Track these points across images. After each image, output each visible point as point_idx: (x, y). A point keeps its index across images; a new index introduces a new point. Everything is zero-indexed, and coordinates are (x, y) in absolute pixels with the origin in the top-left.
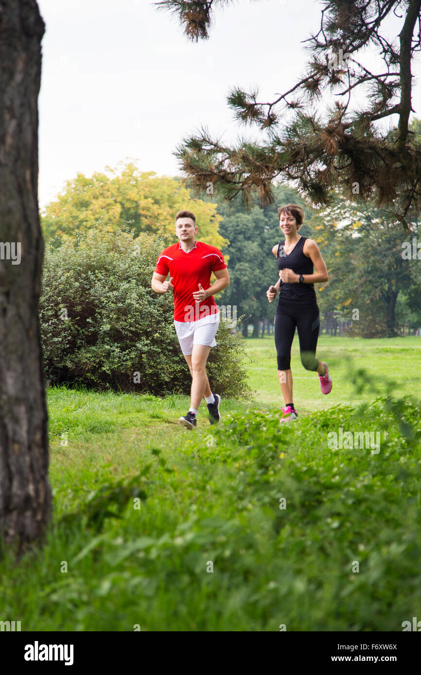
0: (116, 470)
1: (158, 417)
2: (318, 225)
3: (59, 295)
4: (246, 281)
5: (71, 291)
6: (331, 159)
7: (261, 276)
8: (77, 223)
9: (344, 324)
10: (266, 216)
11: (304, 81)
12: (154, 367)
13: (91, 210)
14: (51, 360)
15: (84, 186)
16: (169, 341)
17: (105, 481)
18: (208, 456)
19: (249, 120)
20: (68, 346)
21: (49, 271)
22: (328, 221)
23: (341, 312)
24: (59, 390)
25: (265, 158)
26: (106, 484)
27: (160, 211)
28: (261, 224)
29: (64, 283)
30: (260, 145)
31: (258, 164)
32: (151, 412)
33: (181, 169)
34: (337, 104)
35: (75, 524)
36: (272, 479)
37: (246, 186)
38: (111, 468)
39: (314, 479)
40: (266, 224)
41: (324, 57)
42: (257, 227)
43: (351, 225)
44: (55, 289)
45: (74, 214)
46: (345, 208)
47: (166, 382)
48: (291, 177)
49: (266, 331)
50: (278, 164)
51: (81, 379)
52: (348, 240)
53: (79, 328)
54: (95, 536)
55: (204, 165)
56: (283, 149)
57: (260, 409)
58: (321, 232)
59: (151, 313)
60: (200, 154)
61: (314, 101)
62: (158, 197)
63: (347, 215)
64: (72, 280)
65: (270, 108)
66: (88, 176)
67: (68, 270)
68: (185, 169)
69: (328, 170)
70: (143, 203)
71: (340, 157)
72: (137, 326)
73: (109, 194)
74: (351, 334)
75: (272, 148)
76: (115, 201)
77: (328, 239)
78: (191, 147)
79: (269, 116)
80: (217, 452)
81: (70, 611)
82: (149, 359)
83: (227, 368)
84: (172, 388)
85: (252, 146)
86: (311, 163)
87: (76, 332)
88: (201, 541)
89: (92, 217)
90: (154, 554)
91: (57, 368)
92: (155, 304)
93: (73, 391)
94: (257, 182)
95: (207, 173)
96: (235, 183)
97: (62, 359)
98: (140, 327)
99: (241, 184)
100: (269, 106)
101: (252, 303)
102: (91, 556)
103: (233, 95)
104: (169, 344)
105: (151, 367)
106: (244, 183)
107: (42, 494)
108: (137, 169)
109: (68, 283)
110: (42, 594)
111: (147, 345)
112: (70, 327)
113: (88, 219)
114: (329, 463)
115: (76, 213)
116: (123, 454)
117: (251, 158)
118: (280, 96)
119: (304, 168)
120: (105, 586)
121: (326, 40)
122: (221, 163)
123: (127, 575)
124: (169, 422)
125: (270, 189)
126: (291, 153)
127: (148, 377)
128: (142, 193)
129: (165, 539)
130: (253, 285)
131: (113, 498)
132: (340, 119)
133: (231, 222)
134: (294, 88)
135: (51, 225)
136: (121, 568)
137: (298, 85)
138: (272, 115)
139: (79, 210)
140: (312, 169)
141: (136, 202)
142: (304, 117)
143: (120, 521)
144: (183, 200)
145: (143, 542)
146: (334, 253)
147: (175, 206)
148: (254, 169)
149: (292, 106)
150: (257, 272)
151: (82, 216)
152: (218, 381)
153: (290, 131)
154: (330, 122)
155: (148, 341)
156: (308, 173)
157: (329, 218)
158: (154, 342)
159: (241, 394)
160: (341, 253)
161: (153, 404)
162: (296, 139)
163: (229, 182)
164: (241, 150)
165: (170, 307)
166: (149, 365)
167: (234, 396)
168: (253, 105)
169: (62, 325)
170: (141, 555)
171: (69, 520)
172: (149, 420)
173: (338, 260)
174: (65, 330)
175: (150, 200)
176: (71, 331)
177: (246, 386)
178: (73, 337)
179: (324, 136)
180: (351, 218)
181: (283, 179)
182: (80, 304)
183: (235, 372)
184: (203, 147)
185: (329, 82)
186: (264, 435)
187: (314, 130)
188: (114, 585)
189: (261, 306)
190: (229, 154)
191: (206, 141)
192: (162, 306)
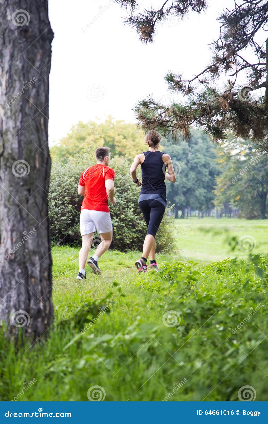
0: (94, 295)
1: (122, 265)
2: (221, 152)
3: (65, 191)
4: (177, 185)
5: (72, 189)
6: (225, 113)
7: (186, 182)
8: (78, 150)
9: (236, 211)
10: (190, 146)
11: (210, 68)
12: (121, 235)
13: (87, 142)
14: (60, 230)
15: (82, 128)
16: (130, 219)
17: (87, 301)
18: (149, 287)
19: (177, 90)
20: (70, 222)
21: (60, 178)
22: (227, 150)
23: (234, 204)
24: (64, 248)
25: (186, 113)
26: (86, 303)
27: (127, 143)
28: (187, 152)
29: (69, 184)
30: (183, 105)
31: (182, 116)
32: (118, 262)
33: (137, 119)
34: (229, 81)
35: (66, 326)
36: (185, 301)
37: (175, 129)
38: (91, 294)
39: (210, 301)
40: (190, 151)
41: (222, 54)
42: (184, 153)
43: (240, 152)
44: (63, 188)
45: (76, 145)
46: (237, 142)
47: (128, 244)
48: (201, 124)
49: (189, 215)
50: (193, 116)
51: (77, 241)
52: (238, 161)
53: (77, 212)
54: (78, 333)
55: (149, 116)
56: (197, 107)
57: (182, 261)
58: (222, 156)
59: (119, 203)
60: (148, 110)
61: (215, 79)
62: (126, 135)
63: (238, 146)
64: (73, 183)
65: (189, 84)
66: (85, 122)
67: (71, 177)
68: (139, 118)
69: (223, 120)
70: (117, 138)
71: (231, 112)
72: (111, 210)
73: (97, 133)
74: (240, 217)
75: (190, 107)
76: (101, 137)
77: (226, 161)
78: (143, 106)
79: (189, 88)
80: (154, 285)
81: (62, 377)
82: (118, 230)
83: (164, 236)
84: (131, 247)
85: (179, 105)
86: (213, 115)
87: (75, 214)
88: (140, 337)
89: (87, 146)
90: (112, 344)
91: (63, 235)
92: (122, 198)
93: (73, 248)
94: (181, 126)
95: (152, 121)
96: (168, 127)
97: (66, 229)
98: (112, 211)
99: (172, 128)
100: (189, 82)
101: (180, 198)
102: (76, 345)
103: (168, 75)
104: (130, 221)
105: (119, 235)
106: (173, 127)
107: (48, 308)
108: (113, 118)
109: (71, 185)
110: (46, 367)
111: (117, 222)
112: (71, 211)
113: (84, 147)
114: (220, 292)
115: (77, 144)
116: (99, 285)
117: (178, 112)
118: (195, 76)
119: (209, 119)
120: (82, 363)
121: (222, 44)
122: (160, 115)
123: (95, 356)
124: (128, 268)
125: (189, 131)
126: (202, 110)
127: (117, 241)
128: (117, 132)
129: (120, 335)
130: (182, 187)
131: (90, 311)
132: (231, 90)
133: (169, 150)
134: (204, 72)
135: (63, 151)
136: (92, 352)
137: (206, 70)
138: (191, 87)
139: (79, 142)
140: (214, 119)
141: (113, 138)
142: (209, 89)
143: (94, 325)
144: (141, 137)
145: (106, 337)
146: (230, 169)
147: (135, 140)
148: (179, 119)
149: (202, 82)
150: (184, 179)
151: (81, 146)
152: (159, 243)
153: (201, 97)
154: (225, 91)
155: (118, 220)
156: (212, 121)
157: (227, 148)
158: (121, 220)
159: (172, 251)
160: (234, 169)
161: (120, 257)
162: (205, 102)
163: (165, 126)
164: (172, 108)
165: (130, 200)
166: (118, 233)
167: (168, 252)
168: (179, 82)
169: (67, 209)
170: (105, 345)
171: (63, 324)
172: (117, 266)
173: (232, 173)
174: (68, 212)
175: (121, 137)
176: (72, 213)
177: (175, 247)
178: (73, 216)
179: (221, 100)
180: (240, 148)
181: (197, 125)
182: (77, 197)
183: (168, 238)
184: (150, 106)
185: (225, 68)
186: (182, 276)
187: (215, 96)
188: (87, 362)
189: (187, 199)
190: (165, 110)
191: (152, 102)
192: (126, 199)
